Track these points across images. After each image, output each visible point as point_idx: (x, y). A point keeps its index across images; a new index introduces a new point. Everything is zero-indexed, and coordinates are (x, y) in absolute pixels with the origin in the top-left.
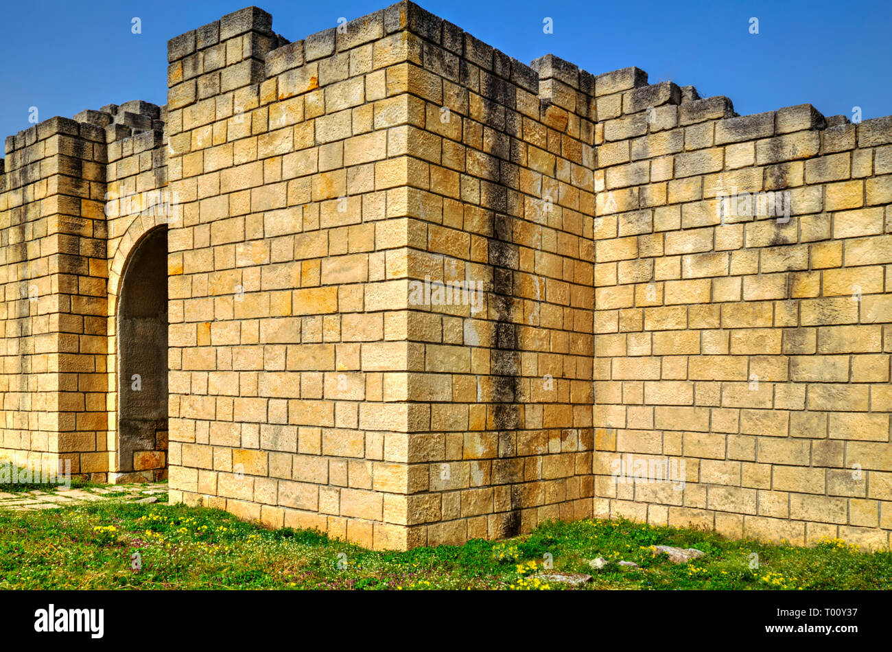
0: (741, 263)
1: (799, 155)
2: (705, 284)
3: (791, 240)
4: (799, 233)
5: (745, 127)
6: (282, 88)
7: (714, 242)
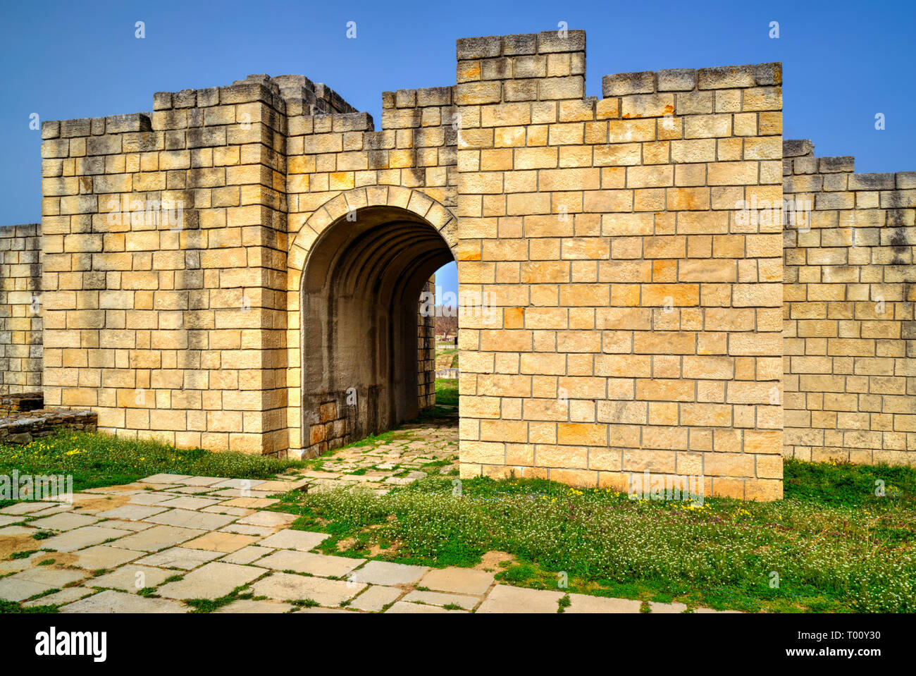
0: (868, 274)
1: (912, 205)
2: (841, 288)
3: (907, 262)
4: (912, 256)
5: (872, 180)
6: (627, 108)
7: (847, 259)
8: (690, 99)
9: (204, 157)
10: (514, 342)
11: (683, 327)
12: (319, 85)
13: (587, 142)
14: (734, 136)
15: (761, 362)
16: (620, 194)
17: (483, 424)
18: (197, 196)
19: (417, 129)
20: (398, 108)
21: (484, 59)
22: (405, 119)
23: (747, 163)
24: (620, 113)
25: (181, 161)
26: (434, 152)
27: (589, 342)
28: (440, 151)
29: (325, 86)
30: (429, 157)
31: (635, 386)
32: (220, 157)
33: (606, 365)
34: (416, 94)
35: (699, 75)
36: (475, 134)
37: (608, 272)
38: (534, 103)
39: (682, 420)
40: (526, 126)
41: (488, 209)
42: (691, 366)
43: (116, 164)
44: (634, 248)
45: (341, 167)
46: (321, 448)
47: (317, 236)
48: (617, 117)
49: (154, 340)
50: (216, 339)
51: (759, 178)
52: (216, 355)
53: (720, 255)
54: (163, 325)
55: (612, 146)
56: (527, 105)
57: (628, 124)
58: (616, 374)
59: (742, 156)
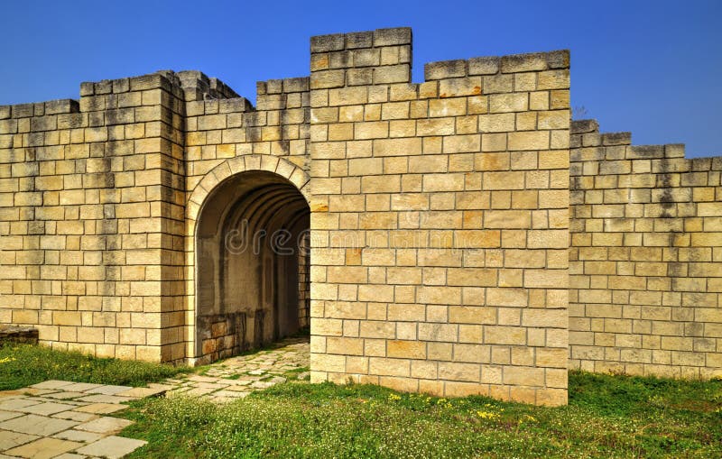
0: (642, 226)
1: (678, 170)
2: (619, 237)
3: (673, 216)
4: (677, 211)
5: (645, 151)
6: (444, 89)
7: (624, 213)
8: (495, 81)
9: (118, 132)
10: (354, 276)
11: (487, 265)
12: (213, 79)
13: (412, 117)
14: (529, 110)
15: (551, 293)
16: (438, 158)
17: (329, 340)
18: (113, 162)
19: (283, 111)
20: (269, 94)
21: (331, 52)
22: (274, 102)
23: (540, 132)
24: (438, 93)
25: (100, 135)
26: (296, 128)
27: (412, 276)
28: (301, 127)
29: (217, 80)
30: (292, 132)
31: (448, 311)
32: (131, 132)
33: (425, 295)
34: (282, 83)
35: (502, 61)
36: (324, 112)
37: (427, 220)
38: (371, 88)
39: (486, 339)
40: (364, 105)
41: (334, 171)
42: (493, 296)
43: (53, 138)
44: (448, 201)
45: (225, 140)
46: (213, 357)
47: (207, 194)
48: (435, 96)
49: (81, 273)
50: (128, 273)
51: (550, 145)
52: (126, 285)
53: (517, 207)
54: (87, 262)
55: (432, 120)
56: (365, 88)
57: (444, 102)
58: (433, 302)
59: (537, 127)
